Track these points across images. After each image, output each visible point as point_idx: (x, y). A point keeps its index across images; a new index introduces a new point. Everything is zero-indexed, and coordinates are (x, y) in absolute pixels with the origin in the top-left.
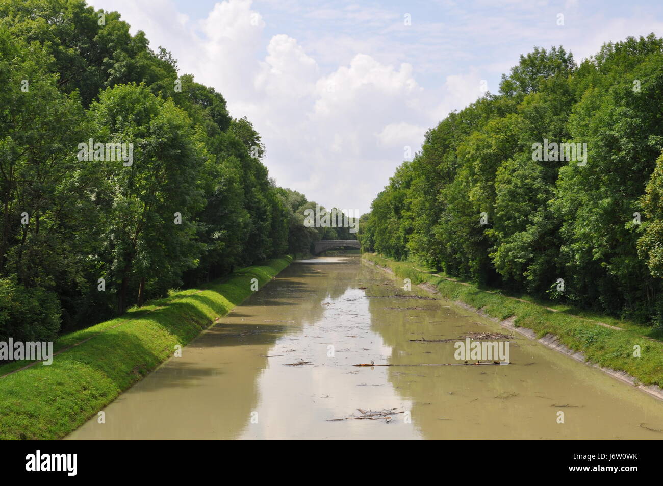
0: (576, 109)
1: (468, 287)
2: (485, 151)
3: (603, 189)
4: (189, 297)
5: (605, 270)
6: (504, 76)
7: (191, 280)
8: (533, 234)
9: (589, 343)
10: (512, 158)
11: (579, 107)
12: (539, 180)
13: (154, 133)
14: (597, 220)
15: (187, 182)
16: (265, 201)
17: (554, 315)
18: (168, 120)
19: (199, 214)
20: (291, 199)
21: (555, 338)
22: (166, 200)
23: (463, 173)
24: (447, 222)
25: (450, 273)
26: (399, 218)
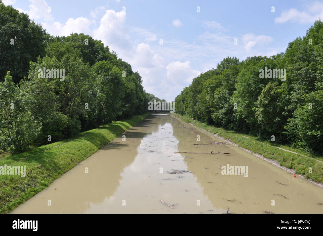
0: (239, 75)
1: (204, 124)
2: (212, 85)
3: (246, 98)
4: (118, 123)
5: (245, 121)
6: (218, 64)
7: (119, 118)
8: (225, 110)
9: (240, 141)
10: (220, 88)
11: (240, 74)
12: (227, 95)
13: (110, 75)
14: (244, 107)
15: (119, 90)
16: (142, 96)
17: (230, 133)
18: (114, 72)
19: (122, 99)
20: (150, 96)
21: (230, 140)
22: (112, 95)
23: (205, 91)
24: (198, 105)
25: (198, 120)
26: (184, 103)
